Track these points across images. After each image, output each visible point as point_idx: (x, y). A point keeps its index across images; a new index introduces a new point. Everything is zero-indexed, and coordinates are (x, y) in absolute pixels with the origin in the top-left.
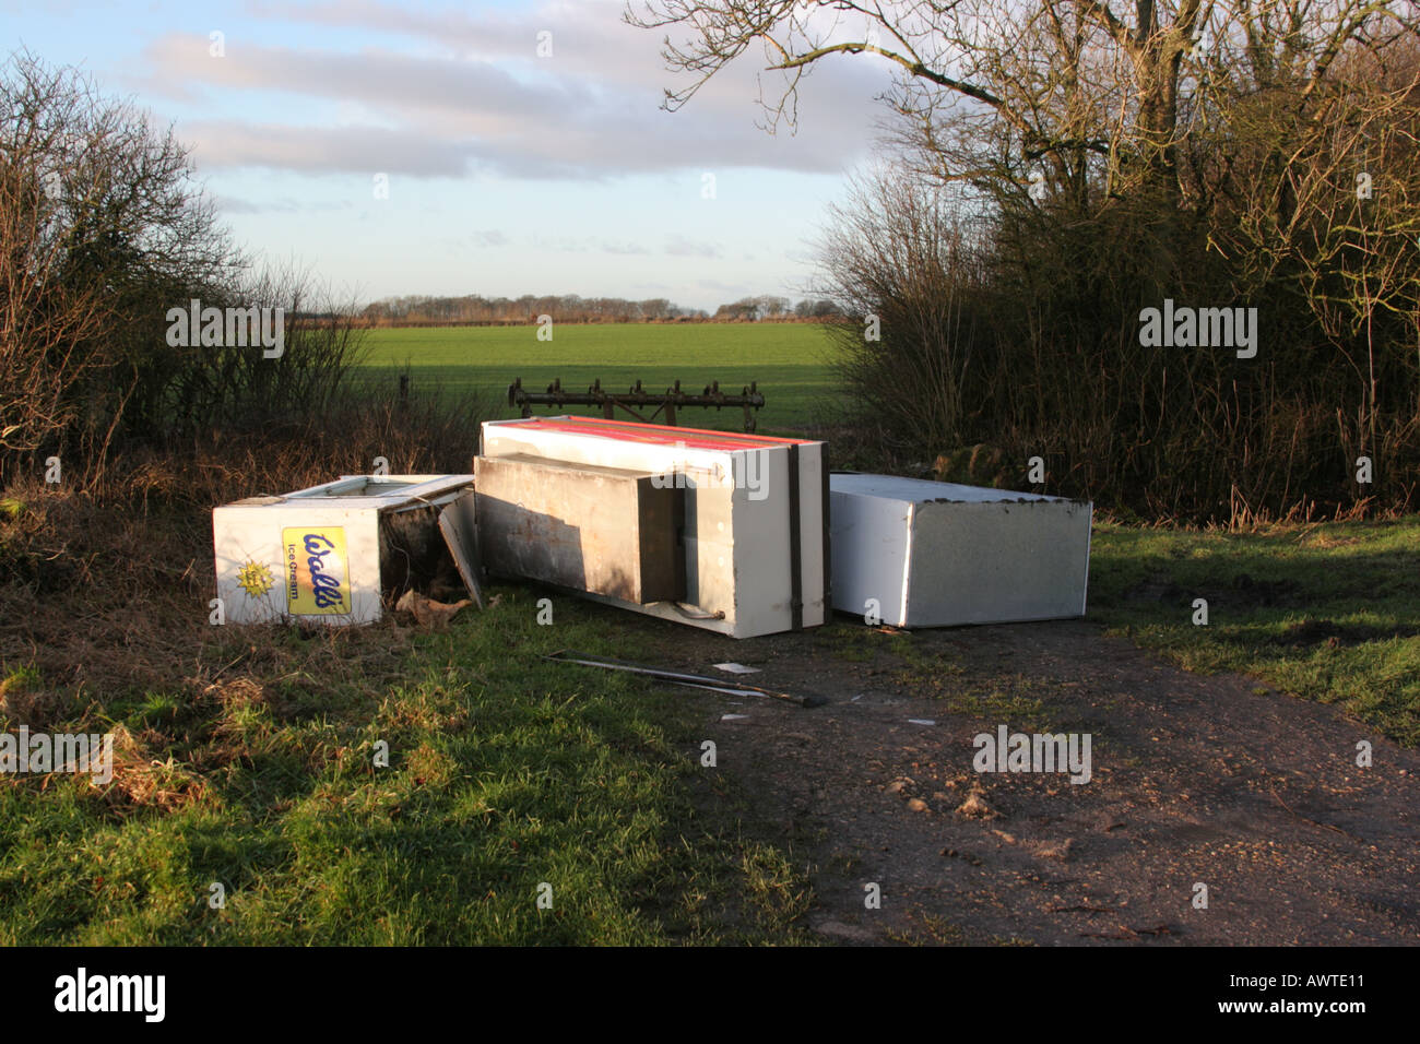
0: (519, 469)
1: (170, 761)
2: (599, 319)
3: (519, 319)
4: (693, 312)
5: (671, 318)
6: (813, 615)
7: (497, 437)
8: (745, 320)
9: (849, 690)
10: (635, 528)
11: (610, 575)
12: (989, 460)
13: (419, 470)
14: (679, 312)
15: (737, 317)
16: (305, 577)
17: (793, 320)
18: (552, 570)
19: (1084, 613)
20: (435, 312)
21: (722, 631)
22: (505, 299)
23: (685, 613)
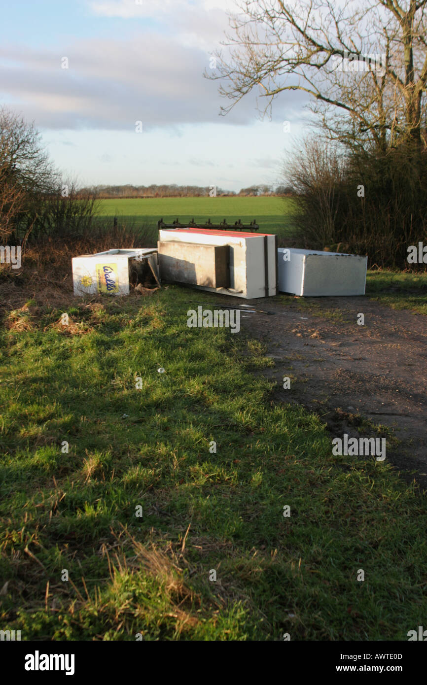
0: (174, 245)
1: (82, 323)
2: (186, 195)
3: (150, 195)
4: (229, 192)
5: (219, 195)
6: (272, 292)
7: (164, 235)
8: (253, 196)
9: (282, 311)
10: (214, 263)
11: (206, 280)
12: (344, 249)
13: (135, 247)
14: (222, 192)
15: (249, 194)
16: (104, 281)
17: (274, 195)
18: (185, 278)
19: (364, 293)
20: (111, 192)
21: (242, 297)
22: (143, 186)
23: (230, 292)
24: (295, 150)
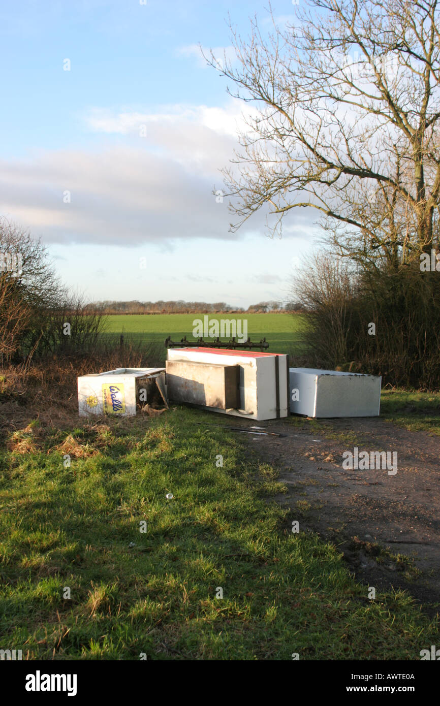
0: (182, 364)
1: (87, 445)
2: (194, 312)
3: (157, 312)
4: (237, 309)
5: (227, 311)
6: (284, 413)
7: (173, 354)
8: (262, 312)
9: (294, 433)
10: (223, 383)
11: (215, 400)
12: (356, 368)
14: (231, 308)
15: (258, 311)
16: (110, 401)
17: (284, 312)
18: (194, 399)
19: (379, 414)
21: (252, 418)
22: (150, 302)
23: (240, 413)
24: (305, 268)
